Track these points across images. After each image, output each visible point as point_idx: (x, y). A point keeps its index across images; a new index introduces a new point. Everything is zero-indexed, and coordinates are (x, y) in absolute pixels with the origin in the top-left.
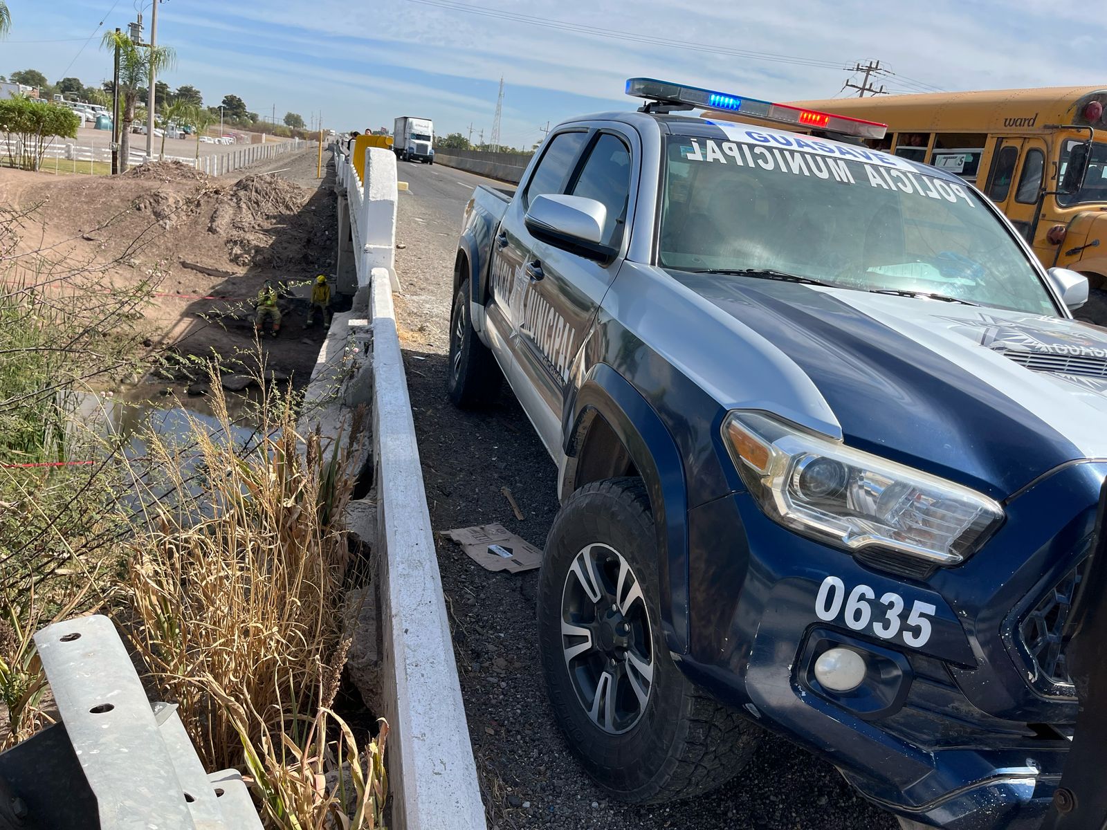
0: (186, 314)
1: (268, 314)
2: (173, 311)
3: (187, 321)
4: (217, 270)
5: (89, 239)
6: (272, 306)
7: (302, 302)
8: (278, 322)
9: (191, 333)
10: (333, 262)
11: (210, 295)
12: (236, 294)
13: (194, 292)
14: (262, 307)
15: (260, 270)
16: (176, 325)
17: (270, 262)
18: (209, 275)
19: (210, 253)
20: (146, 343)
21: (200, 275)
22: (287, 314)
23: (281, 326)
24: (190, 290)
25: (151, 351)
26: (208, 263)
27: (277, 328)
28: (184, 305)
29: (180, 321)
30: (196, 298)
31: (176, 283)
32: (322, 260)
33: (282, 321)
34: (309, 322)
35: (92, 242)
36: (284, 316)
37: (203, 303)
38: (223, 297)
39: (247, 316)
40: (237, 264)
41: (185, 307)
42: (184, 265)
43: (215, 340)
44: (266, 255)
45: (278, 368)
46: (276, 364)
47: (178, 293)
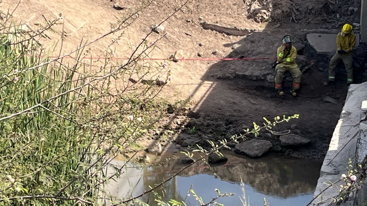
0: (206, 78)
1: (287, 72)
2: (194, 75)
3: (208, 84)
4: (235, 29)
5: (119, 8)
6: (291, 63)
7: (324, 57)
8: (298, 81)
9: (211, 97)
10: (356, 9)
11: (230, 56)
12: (254, 53)
13: (214, 53)
14: (281, 66)
15: (279, 25)
16: (197, 89)
17: (289, 15)
18: (228, 34)
19: (229, 11)
20: (170, 109)
21: (219, 35)
22: (307, 70)
23: (302, 85)
24: (210, 52)
25: (174, 117)
26: (226, 22)
27: (297, 86)
28: (203, 68)
29: (200, 85)
30: (215, 60)
31: (197, 46)
32: (344, 8)
33: (302, 79)
34: (331, 77)
35: (121, 11)
36: (304, 73)
37: (223, 64)
38: (242, 57)
39: (265, 75)
40: (256, 20)
41: (205, 70)
42: (205, 26)
43: (234, 103)
44: (285, 9)
45: (298, 131)
46: (296, 128)
47: (199, 55)
